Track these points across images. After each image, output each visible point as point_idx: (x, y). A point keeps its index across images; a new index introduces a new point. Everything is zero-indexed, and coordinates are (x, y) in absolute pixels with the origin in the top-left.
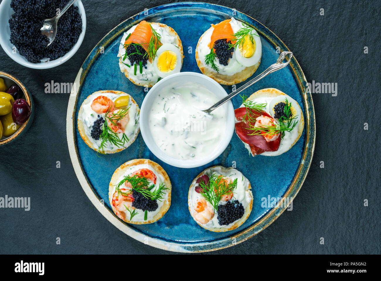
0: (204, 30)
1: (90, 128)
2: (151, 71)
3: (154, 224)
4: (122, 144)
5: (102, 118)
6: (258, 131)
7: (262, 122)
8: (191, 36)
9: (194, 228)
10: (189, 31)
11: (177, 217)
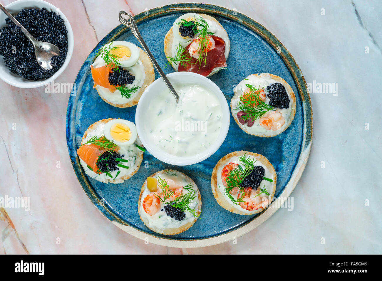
0: (98, 96)
1: (172, 221)
2: (127, 151)
3: (277, 175)
4: (193, 192)
5: (165, 207)
6: (203, 56)
7: (194, 50)
8: (101, 110)
9: (288, 136)
10: (96, 111)
11: (274, 151)
